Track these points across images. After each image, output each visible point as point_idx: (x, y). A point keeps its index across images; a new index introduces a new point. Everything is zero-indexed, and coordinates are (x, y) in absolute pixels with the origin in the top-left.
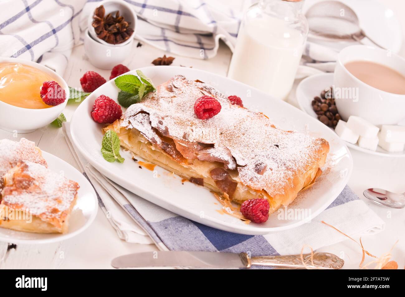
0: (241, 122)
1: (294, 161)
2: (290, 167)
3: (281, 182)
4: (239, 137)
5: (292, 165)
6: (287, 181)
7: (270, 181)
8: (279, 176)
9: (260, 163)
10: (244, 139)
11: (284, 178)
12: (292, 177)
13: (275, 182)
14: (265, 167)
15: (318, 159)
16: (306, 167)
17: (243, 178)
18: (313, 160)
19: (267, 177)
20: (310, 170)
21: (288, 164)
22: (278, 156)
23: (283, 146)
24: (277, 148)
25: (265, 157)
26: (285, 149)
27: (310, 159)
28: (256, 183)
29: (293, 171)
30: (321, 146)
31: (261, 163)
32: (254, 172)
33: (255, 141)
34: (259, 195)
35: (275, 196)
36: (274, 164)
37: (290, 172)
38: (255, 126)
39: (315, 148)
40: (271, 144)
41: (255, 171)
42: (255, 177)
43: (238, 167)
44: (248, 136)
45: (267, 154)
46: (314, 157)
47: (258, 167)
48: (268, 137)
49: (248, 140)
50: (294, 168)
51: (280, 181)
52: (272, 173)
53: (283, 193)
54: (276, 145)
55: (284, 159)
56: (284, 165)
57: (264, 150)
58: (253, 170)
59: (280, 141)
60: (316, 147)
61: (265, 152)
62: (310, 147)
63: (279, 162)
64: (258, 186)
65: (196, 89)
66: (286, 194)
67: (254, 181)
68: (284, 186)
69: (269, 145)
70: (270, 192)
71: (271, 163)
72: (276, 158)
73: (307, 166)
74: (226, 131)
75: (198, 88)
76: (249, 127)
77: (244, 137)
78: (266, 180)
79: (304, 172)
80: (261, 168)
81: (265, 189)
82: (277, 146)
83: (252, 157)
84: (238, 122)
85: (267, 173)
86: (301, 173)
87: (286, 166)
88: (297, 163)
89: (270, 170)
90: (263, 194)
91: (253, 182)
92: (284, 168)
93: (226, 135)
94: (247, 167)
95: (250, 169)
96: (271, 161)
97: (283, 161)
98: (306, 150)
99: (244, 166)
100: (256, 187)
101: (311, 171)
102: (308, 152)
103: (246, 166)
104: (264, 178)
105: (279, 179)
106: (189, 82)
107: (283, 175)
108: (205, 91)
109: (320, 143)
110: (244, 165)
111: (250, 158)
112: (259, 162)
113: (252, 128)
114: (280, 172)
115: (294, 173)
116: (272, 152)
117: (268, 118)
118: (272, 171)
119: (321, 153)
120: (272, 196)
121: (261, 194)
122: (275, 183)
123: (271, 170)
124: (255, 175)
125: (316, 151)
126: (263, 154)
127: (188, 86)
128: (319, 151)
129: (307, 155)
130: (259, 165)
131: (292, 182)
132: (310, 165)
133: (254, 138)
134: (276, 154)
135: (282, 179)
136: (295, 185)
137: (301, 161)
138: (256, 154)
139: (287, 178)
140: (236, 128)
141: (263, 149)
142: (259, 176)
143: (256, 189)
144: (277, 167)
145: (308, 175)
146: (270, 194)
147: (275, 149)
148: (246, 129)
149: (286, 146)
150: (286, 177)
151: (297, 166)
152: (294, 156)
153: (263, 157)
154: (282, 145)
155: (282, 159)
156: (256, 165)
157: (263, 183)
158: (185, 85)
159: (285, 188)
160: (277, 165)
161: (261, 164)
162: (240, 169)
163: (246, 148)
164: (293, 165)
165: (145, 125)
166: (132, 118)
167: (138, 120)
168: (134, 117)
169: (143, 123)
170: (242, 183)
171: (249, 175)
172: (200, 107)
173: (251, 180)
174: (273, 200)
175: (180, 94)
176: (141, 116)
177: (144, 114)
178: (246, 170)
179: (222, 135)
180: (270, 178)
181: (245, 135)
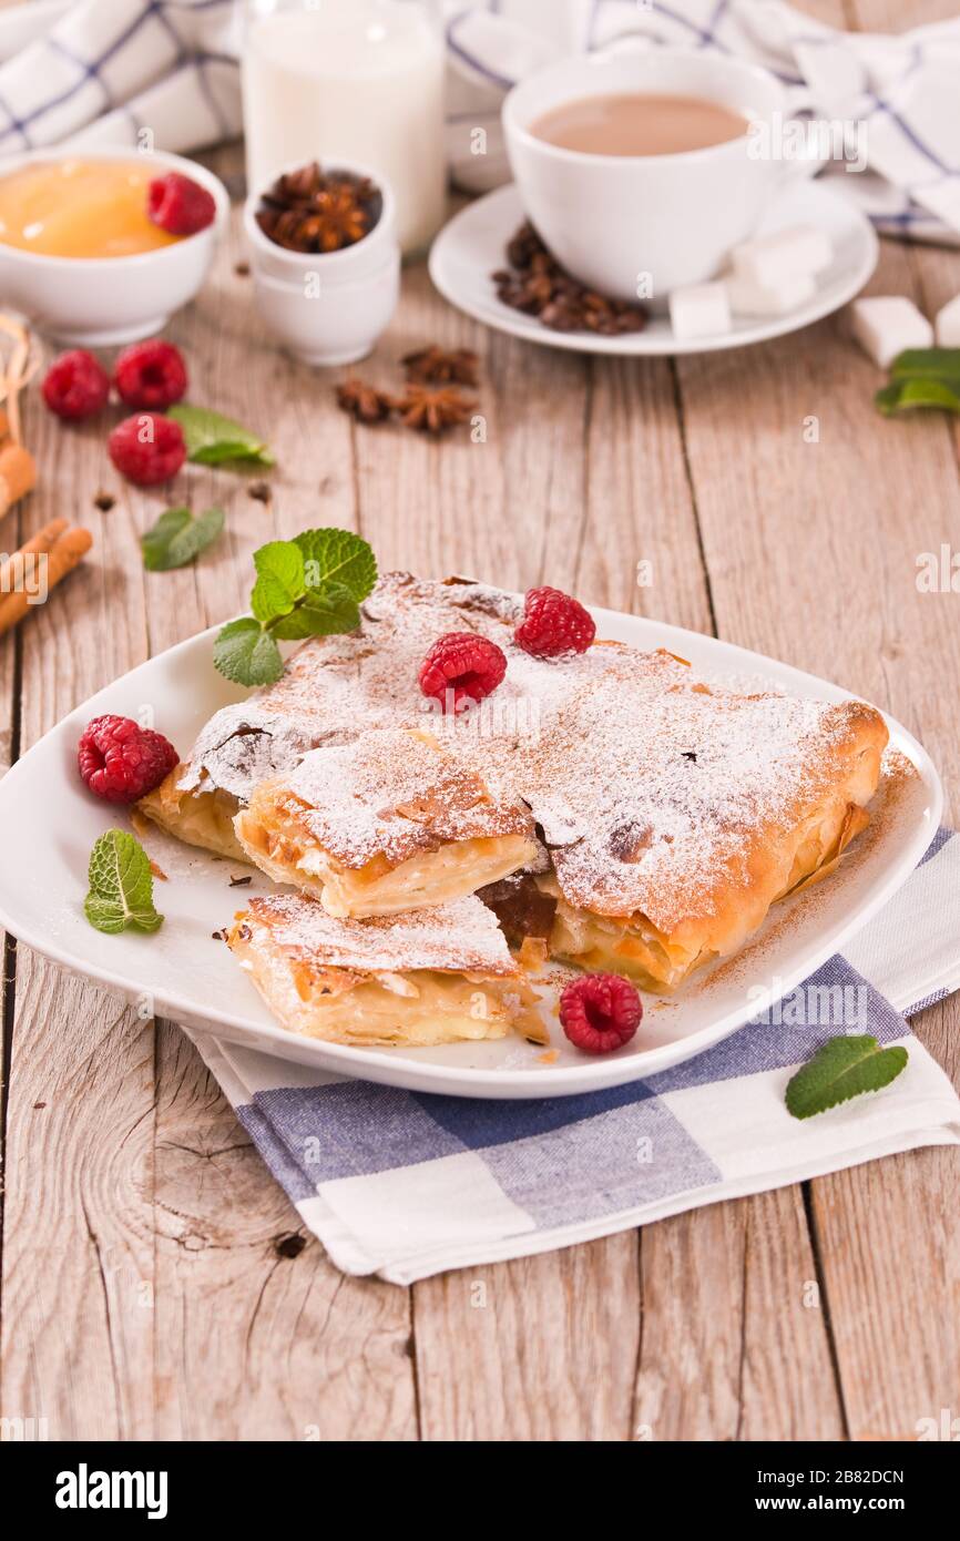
0: (580, 698)
1: (749, 796)
2: (735, 820)
3: (702, 877)
4: (569, 747)
5: (740, 812)
6: (725, 868)
7: (663, 878)
8: (694, 856)
9: (625, 827)
10: (586, 751)
11: (712, 859)
12: (743, 853)
13: (682, 880)
14: (645, 838)
15: (841, 774)
16: (796, 808)
17: (572, 883)
18: (822, 780)
19: (653, 869)
20: (811, 815)
21: (726, 810)
22: (689, 789)
23: (712, 754)
24: (691, 762)
25: (648, 800)
26: (719, 763)
27: (811, 782)
28: (617, 893)
29: (745, 832)
30: (847, 729)
31: (629, 823)
32: (608, 858)
33: (619, 752)
34: (627, 933)
35: (676, 927)
36: (678, 818)
37: (734, 837)
38: (627, 701)
39: (827, 739)
40: (671, 752)
41: (613, 854)
42: (613, 874)
43: (555, 852)
44: (598, 740)
45: (654, 790)
46: (825, 769)
47: (621, 839)
48: (666, 730)
49: (596, 750)
50: (749, 821)
51: (699, 871)
52: (673, 851)
53: (709, 912)
54: (688, 754)
55: (712, 795)
56: (712, 816)
57: (646, 776)
58: (604, 851)
59: (704, 738)
60: (829, 737)
61: (648, 785)
62: (811, 740)
63: (692, 810)
64: (619, 902)
65: (444, 611)
66: (721, 913)
67: (608, 887)
68: (714, 888)
69: (664, 758)
70: (660, 919)
71: (666, 820)
72: (682, 797)
73: (798, 806)
75: (453, 604)
76: (606, 708)
77: (584, 745)
78: (649, 878)
79: (790, 826)
80: (629, 840)
81: (644, 909)
82: (692, 756)
83: (602, 809)
84: (572, 699)
85: (655, 854)
86: (777, 833)
87: (719, 817)
88: (760, 803)
89: (663, 841)
90: (637, 927)
91: (606, 893)
92: (712, 826)
93: (528, 749)
94: (585, 844)
95: (594, 850)
96: (669, 809)
97: (707, 804)
98: (795, 751)
99: (573, 846)
100: (613, 906)
101: (816, 820)
102: (801, 758)
103: (581, 841)
104: (643, 872)
105: (694, 868)
106: (421, 592)
107: (709, 851)
108: (480, 609)
109: (844, 721)
110: (572, 842)
111: (597, 814)
112: (621, 823)
113: (614, 712)
114: (701, 843)
115: (748, 837)
116: (673, 780)
117: (688, 664)
118: (673, 845)
119: (849, 751)
120: (664, 930)
121: (633, 927)
122: (680, 884)
123: (669, 840)
124: (612, 869)
125: (830, 749)
126: (640, 791)
127: (417, 604)
128: (844, 747)
129: (798, 771)
130: (622, 834)
131: (743, 868)
132: (809, 799)
133: (618, 742)
134: (685, 783)
135: (706, 866)
136: (758, 877)
137: (776, 791)
138: (615, 799)
139: (725, 858)
140: (563, 718)
141: (643, 774)
142: (623, 868)
143: (613, 915)
144: (688, 828)
145: (805, 837)
146: (658, 925)
147: (682, 770)
148: (593, 719)
149: (720, 751)
150: (722, 855)
151: (761, 810)
152: (750, 779)
153: (638, 804)
154: (709, 751)
155: (705, 797)
156: (614, 836)
157: (639, 888)
158: (408, 603)
159: (717, 895)
160: (689, 820)
161: (628, 829)
162: (561, 856)
163: (590, 779)
164: (746, 810)
165: (254, 771)
166: (213, 755)
167: (231, 761)
168: (216, 752)
169: (247, 767)
170: (570, 900)
171: (590, 872)
172: (434, 676)
173: (599, 886)
174: (670, 943)
175: (386, 639)
176: (237, 745)
177: (251, 737)
178: (582, 857)
179: (518, 752)
180: (665, 869)
181: (590, 738)
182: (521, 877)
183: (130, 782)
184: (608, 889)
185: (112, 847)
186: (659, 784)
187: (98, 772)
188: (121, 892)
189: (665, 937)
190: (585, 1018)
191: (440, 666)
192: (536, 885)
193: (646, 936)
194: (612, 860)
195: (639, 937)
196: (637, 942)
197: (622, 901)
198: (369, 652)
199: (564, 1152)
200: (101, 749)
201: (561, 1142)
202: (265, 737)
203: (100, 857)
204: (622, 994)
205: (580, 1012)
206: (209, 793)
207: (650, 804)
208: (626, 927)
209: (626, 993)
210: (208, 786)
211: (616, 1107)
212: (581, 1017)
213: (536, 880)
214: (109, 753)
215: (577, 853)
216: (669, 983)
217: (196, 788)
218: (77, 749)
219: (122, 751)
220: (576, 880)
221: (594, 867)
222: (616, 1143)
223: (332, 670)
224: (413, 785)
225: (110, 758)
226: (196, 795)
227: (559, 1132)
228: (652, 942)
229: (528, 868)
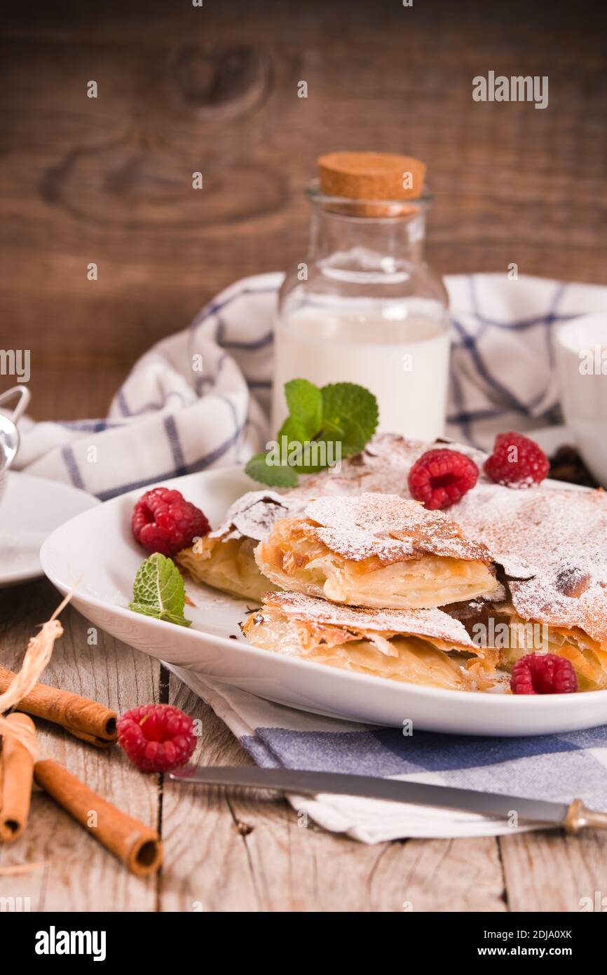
4: (525, 529)
7: (597, 609)
9: (569, 570)
10: (539, 531)
14: (585, 579)
17: (524, 605)
19: (591, 603)
25: (588, 558)
28: (560, 614)
31: (572, 569)
32: (553, 592)
33: (566, 532)
34: (566, 641)
35: (606, 639)
41: (558, 590)
42: (557, 602)
43: (512, 582)
44: (549, 525)
45: (593, 553)
47: (566, 579)
49: (548, 531)
52: (605, 593)
58: (551, 587)
64: (562, 620)
67: (553, 610)
70: (593, 632)
71: (602, 572)
74: (494, 525)
77: (537, 528)
78: (586, 608)
80: (572, 579)
81: (581, 625)
83: (551, 562)
84: (528, 505)
85: (592, 593)
89: (599, 587)
90: (575, 638)
91: (551, 614)
93: (492, 532)
94: (536, 581)
95: (543, 585)
96: (604, 566)
99: (527, 580)
100: (556, 621)
103: (532, 578)
104: (582, 603)
110: (526, 577)
112: (567, 568)
118: (605, 589)
120: (598, 639)
121: (571, 638)
123: (603, 586)
124: (557, 599)
126: (582, 552)
130: (567, 575)
133: (565, 527)
138: (562, 556)
140: (521, 515)
141: (584, 544)
142: (566, 600)
143: (557, 626)
146: (592, 636)
148: (545, 514)
153: (580, 559)
156: (560, 577)
157: (579, 613)
161: (572, 572)
162: (516, 586)
163: (541, 546)
165: (272, 527)
166: (241, 516)
167: (255, 518)
168: (243, 514)
169: (267, 524)
170: (522, 615)
171: (539, 599)
172: (421, 473)
173: (545, 609)
174: (601, 649)
175: (382, 467)
176: (262, 508)
177: (272, 505)
178: (533, 589)
179: (484, 533)
180: (599, 603)
181: (543, 524)
182: (483, 603)
183: (173, 532)
184: (553, 611)
185: (155, 567)
186: (597, 549)
187: (148, 526)
188: (159, 599)
189: (598, 644)
190: (531, 683)
191: (427, 467)
192: (494, 609)
193: (582, 645)
194: (557, 593)
195: (577, 647)
196: (574, 649)
197: (566, 620)
198: (367, 474)
199: (507, 775)
200: (152, 508)
201: (504, 769)
202: (282, 510)
203: (144, 575)
204: (563, 665)
205: (528, 679)
206: (235, 539)
207: (589, 562)
208: (566, 637)
209: (567, 666)
210: (236, 535)
211: (551, 752)
212: (528, 683)
213: (495, 606)
214: (157, 510)
215: (529, 585)
216: (598, 681)
217: (225, 535)
218: (132, 512)
219: (168, 509)
220: (527, 603)
221: (542, 596)
222: (550, 773)
223: (338, 483)
224: (403, 522)
225: (158, 513)
226: (225, 541)
227: (503, 764)
228: (585, 650)
229: (487, 597)
